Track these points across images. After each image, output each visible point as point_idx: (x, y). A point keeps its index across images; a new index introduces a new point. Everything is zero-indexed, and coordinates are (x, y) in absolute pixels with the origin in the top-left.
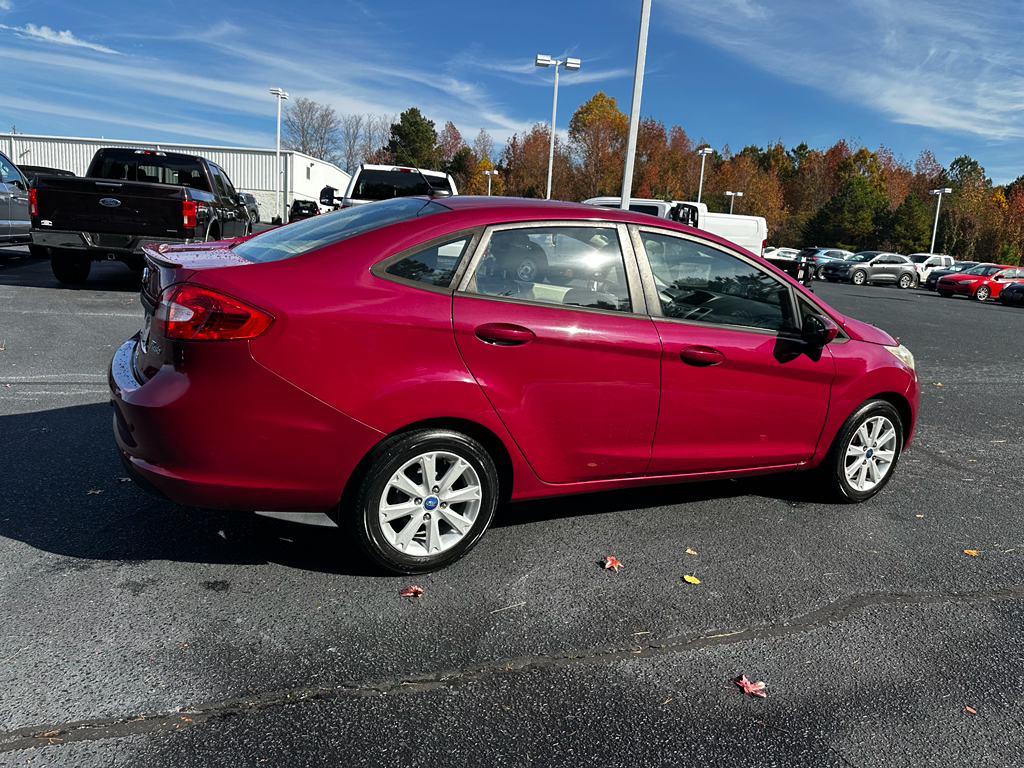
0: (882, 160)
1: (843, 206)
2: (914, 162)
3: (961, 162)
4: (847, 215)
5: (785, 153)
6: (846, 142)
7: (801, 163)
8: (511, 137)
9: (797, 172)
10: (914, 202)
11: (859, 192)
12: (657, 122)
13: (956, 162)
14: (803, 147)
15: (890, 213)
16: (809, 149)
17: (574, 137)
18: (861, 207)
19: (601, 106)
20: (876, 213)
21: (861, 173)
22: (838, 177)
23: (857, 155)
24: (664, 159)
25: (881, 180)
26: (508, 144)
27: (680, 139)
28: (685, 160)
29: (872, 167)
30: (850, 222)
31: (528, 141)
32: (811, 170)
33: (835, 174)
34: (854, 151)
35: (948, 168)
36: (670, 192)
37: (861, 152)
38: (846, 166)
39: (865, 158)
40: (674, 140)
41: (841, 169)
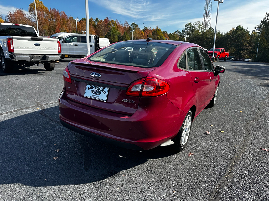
0: (117, 23)
1: (111, 35)
2: (123, 24)
3: (133, 24)
4: (112, 37)
5: (93, 20)
6: (108, 18)
7: (98, 23)
8: (9, 12)
9: (97, 26)
10: (126, 34)
11: (114, 31)
12: (56, 10)
13: (132, 24)
14: (97, 19)
15: (121, 36)
16: (99, 19)
17: (31, 13)
18: (115, 35)
19: (38, 4)
20: (118, 36)
21: (113, 26)
22: (108, 27)
23: (111, 21)
24: (61, 21)
25: (118, 28)
26: (8, 14)
27: (64, 15)
28: (67, 21)
29: (115, 25)
30: (113, 39)
31: (15, 13)
32: (101, 25)
33: (107, 26)
34: (110, 20)
35: (131, 25)
36: (65, 31)
37: (112, 21)
38: (109, 24)
39: (113, 22)
40: (62, 15)
41: (108, 25)
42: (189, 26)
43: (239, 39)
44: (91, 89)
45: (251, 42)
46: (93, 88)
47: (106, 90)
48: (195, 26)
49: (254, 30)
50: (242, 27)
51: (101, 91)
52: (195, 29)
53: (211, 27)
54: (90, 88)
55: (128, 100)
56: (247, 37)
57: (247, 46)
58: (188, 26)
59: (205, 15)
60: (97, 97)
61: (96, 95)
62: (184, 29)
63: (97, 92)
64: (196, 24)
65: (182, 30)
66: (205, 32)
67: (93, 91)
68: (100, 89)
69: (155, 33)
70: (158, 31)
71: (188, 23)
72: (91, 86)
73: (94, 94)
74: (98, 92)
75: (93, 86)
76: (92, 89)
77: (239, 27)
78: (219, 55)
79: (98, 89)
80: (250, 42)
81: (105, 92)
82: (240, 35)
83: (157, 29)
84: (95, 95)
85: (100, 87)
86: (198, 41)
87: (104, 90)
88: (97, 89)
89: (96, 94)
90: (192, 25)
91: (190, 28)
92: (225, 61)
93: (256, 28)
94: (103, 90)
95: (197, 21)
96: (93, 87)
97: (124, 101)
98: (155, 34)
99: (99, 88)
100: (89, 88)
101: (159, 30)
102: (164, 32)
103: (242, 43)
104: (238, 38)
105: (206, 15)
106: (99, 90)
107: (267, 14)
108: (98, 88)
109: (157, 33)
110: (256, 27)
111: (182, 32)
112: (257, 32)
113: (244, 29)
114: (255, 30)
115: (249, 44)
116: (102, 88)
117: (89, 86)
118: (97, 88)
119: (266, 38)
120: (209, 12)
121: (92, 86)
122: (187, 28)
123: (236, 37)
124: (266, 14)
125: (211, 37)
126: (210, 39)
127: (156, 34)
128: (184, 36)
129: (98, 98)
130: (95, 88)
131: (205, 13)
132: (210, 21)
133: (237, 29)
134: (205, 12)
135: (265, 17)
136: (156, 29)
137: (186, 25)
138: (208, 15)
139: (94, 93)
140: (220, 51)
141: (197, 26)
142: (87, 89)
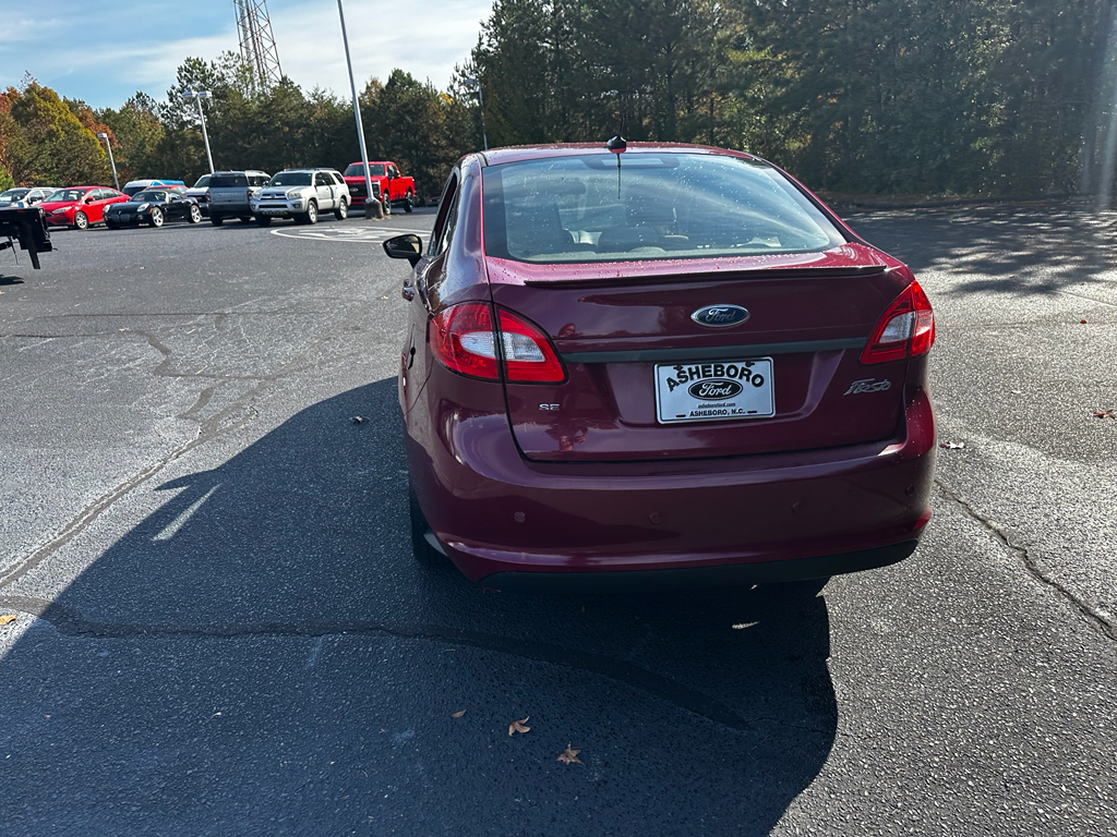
42: (193, 71)
43: (410, 120)
44: (681, 381)
45: (451, 132)
46: (695, 376)
47: (763, 368)
48: (224, 71)
49: (452, 87)
50: (409, 75)
51: (737, 379)
52: (226, 86)
53: (284, 79)
54: (677, 380)
55: (868, 383)
56: (435, 113)
57: (443, 148)
58: (192, 74)
59: (244, 26)
60: (729, 409)
61: (722, 402)
62: (178, 86)
63: (716, 387)
64: (225, 67)
65: (170, 94)
66: (274, 100)
67: (695, 391)
68: (732, 372)
69: (31, 109)
70: (45, 99)
71: (189, 60)
72: (679, 368)
73: (707, 403)
74: (725, 385)
75: (690, 370)
76: (690, 383)
77: (397, 74)
78: (386, 191)
79: (723, 374)
80: (450, 129)
81: (758, 381)
82: (411, 106)
83: (31, 89)
84: (716, 402)
85: (726, 366)
86: (255, 138)
87: (750, 372)
88: (716, 375)
89: (715, 396)
90: (209, 67)
91: (203, 81)
92: (408, 211)
93: (455, 79)
94: (745, 373)
95: (226, 53)
96: (692, 374)
97: (855, 392)
98: (29, 114)
99: (723, 368)
100: (669, 380)
101: (47, 95)
102: (73, 106)
103: (425, 138)
104: (407, 118)
105: (248, 26)
106: (726, 377)
107: (483, 25)
108: (722, 371)
109: (36, 109)
110: (456, 74)
111: (171, 100)
112: (462, 91)
113: (416, 82)
114: (456, 86)
115: (447, 138)
116: (740, 366)
117: (665, 373)
118: (716, 371)
119: (505, 116)
120: (259, 13)
121: (685, 368)
122: (189, 81)
123: (396, 113)
124: (481, 28)
125: (307, 119)
126: (304, 126)
127: (36, 115)
128: (185, 119)
129: (734, 412)
130: (704, 372)
131: (243, 18)
132: (272, 51)
133: (392, 82)
134: (242, 13)
135: (480, 39)
136: (28, 91)
137: (180, 70)
138: (256, 28)
139: (707, 396)
140: (387, 174)
141: (231, 75)
142: (665, 386)
